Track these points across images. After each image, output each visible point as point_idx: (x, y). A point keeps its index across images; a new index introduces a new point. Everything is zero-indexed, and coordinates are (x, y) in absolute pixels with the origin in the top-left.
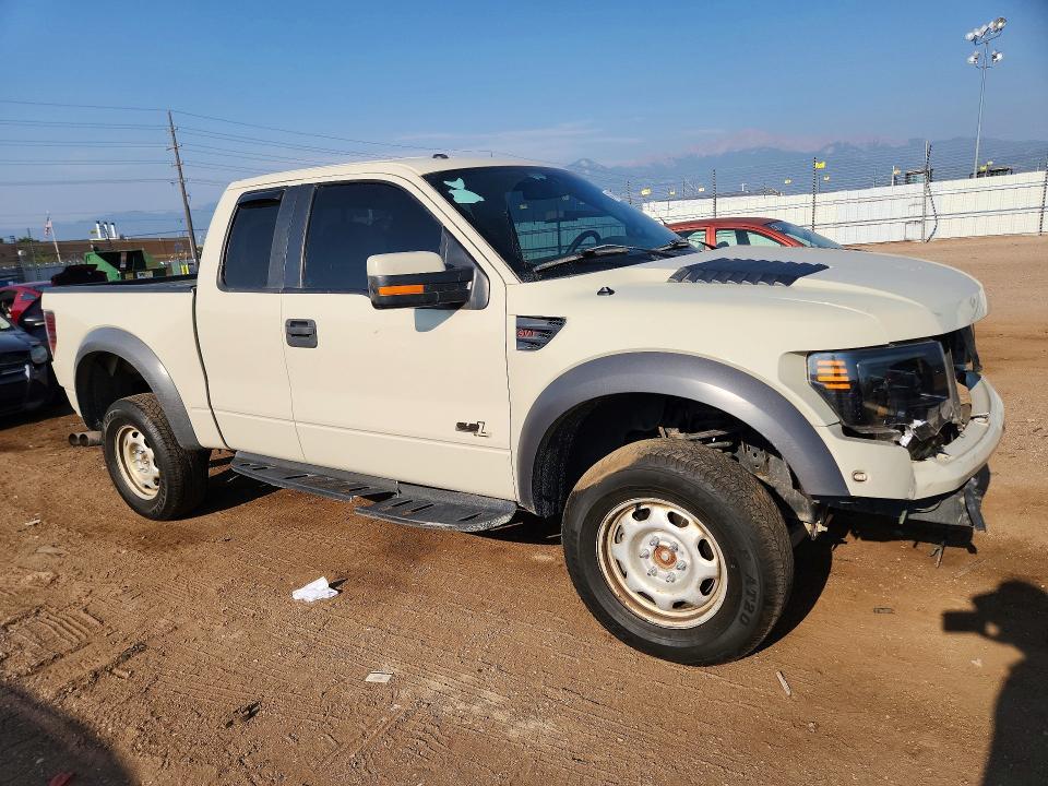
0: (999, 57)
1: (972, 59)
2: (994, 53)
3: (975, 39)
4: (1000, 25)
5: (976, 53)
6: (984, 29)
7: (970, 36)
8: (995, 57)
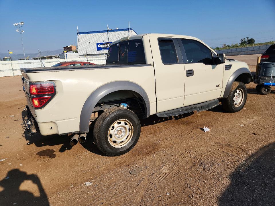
0: (23, 31)
1: (17, 31)
2: (22, 30)
3: (16, 26)
4: (22, 24)
5: (18, 29)
6: (18, 24)
7: (14, 25)
8: (22, 31)
